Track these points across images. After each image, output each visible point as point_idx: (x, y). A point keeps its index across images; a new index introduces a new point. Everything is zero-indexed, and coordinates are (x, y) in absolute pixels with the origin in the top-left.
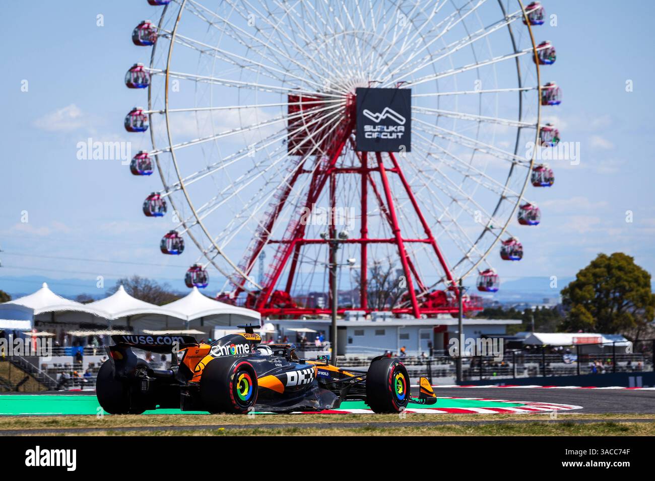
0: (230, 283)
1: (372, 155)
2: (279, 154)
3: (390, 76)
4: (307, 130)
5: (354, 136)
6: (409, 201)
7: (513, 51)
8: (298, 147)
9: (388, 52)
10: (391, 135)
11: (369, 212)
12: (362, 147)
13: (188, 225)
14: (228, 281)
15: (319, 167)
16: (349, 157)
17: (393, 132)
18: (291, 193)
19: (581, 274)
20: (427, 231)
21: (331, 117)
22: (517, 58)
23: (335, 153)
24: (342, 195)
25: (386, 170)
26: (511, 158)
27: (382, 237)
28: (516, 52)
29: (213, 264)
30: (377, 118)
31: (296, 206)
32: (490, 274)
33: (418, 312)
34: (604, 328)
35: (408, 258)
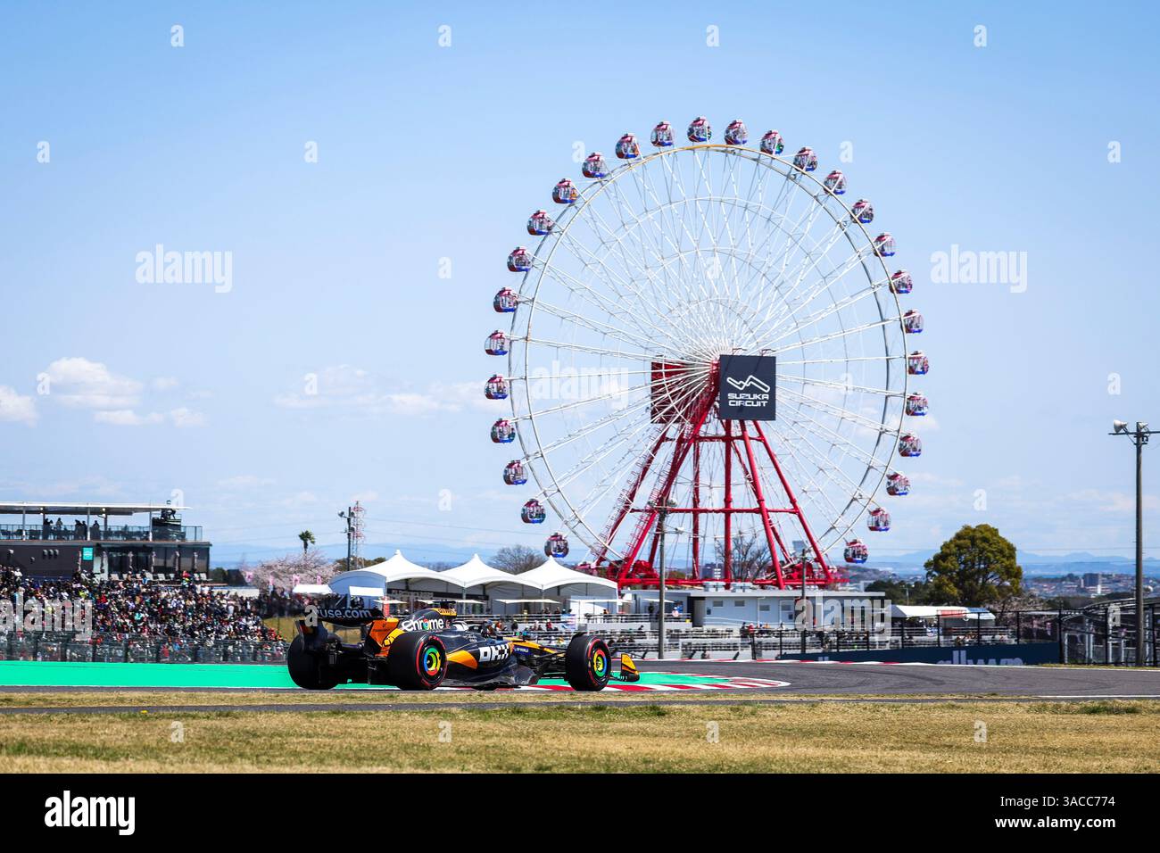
0: (592, 552)
1: (735, 423)
2: (642, 422)
3: (754, 344)
4: (670, 398)
5: (717, 404)
6: (774, 469)
7: (880, 320)
8: (661, 414)
9: (753, 319)
10: (755, 403)
11: (733, 481)
12: (726, 415)
13: (548, 493)
14: (590, 550)
15: (682, 434)
16: (713, 426)
17: (758, 400)
18: (654, 461)
19: (946, 546)
20: (793, 501)
21: (695, 384)
22: (883, 326)
23: (698, 420)
24: (706, 463)
25: (750, 438)
26: (879, 427)
27: (747, 507)
28: (883, 320)
29: (575, 533)
30: (741, 385)
31: (660, 475)
32: (858, 544)
33: (782, 584)
34: (970, 600)
35: (773, 529)
